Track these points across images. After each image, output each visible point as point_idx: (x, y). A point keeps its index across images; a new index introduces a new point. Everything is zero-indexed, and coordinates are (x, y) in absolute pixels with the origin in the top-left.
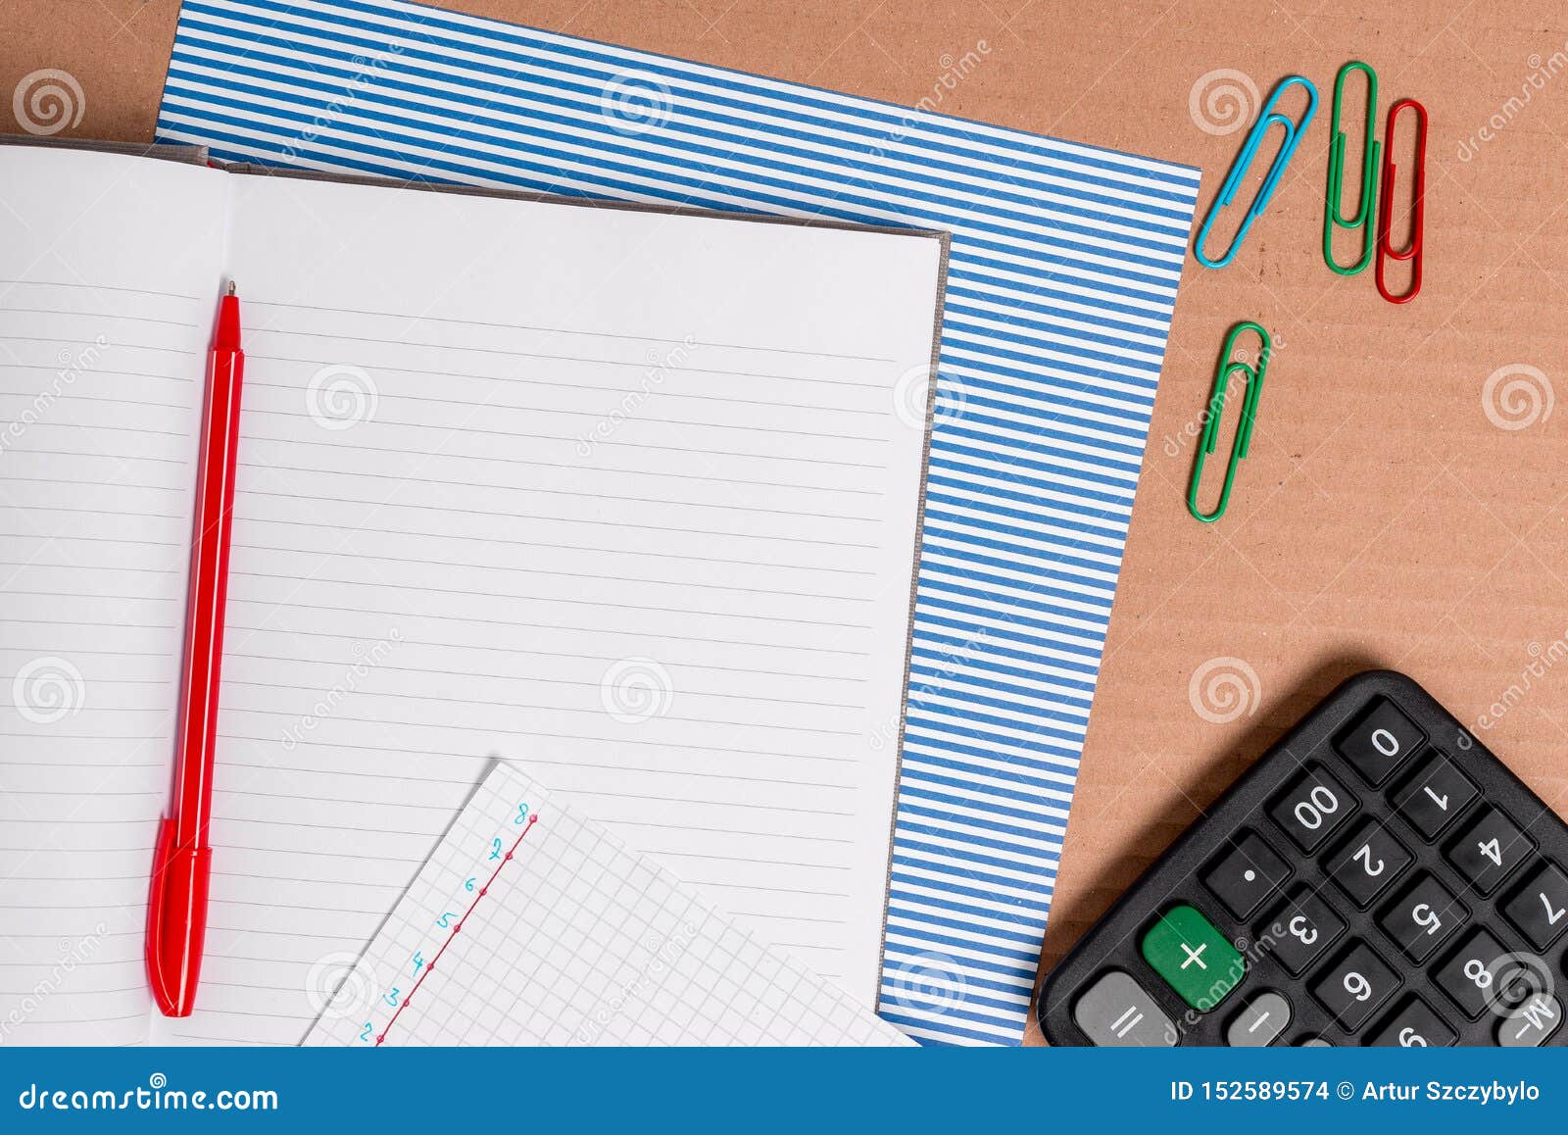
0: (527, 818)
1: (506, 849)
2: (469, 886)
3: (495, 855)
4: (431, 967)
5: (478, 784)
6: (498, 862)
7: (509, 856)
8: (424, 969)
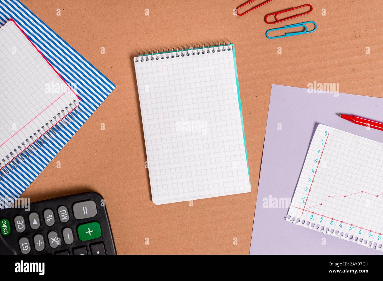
0: (327, 134)
1: (324, 142)
2: (319, 152)
3: (323, 144)
6: (323, 145)
7: (326, 143)
8: (315, 173)
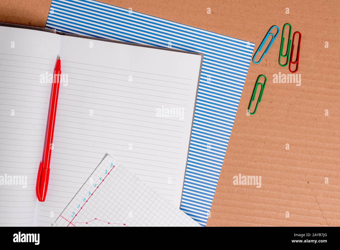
0: (113, 166)
2: (101, 179)
4: (92, 194)
5: (103, 159)
6: (106, 175)
7: (109, 174)
